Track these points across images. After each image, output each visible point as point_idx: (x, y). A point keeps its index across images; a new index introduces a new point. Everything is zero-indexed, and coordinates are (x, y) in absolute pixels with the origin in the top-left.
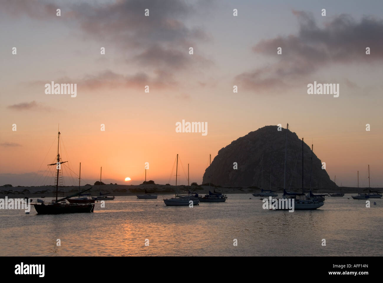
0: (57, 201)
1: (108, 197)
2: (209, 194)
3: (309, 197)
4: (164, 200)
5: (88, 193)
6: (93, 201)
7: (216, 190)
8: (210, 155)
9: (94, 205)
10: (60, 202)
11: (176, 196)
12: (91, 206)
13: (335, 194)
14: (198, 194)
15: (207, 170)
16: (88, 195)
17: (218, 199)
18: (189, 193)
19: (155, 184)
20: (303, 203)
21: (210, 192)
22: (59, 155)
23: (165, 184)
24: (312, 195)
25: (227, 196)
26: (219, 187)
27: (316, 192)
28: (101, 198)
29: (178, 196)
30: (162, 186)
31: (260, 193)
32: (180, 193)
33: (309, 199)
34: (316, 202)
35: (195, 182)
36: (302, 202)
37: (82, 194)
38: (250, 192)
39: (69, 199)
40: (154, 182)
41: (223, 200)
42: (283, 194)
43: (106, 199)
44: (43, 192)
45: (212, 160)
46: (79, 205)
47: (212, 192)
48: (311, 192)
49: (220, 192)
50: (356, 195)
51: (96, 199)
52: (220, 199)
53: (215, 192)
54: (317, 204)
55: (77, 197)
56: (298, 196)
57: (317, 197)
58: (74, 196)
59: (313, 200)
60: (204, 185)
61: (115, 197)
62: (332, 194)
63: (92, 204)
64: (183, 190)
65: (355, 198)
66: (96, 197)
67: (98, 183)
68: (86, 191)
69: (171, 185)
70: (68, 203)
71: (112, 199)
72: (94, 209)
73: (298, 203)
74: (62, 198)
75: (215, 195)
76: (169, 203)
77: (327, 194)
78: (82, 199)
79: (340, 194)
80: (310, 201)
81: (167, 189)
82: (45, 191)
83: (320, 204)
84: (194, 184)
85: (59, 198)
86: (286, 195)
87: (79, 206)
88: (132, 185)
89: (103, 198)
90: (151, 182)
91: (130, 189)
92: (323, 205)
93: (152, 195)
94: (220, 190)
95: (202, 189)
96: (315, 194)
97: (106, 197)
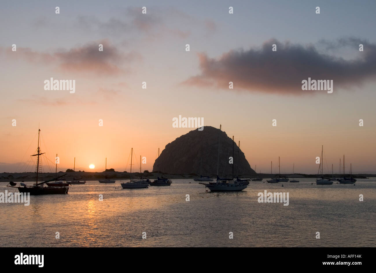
0: (37, 185)
1: (80, 181)
2: (157, 180)
3: (236, 181)
4: (122, 184)
5: (63, 178)
6: (67, 185)
7: (164, 176)
8: (159, 149)
9: (68, 188)
10: (39, 186)
11: (131, 181)
12: (65, 189)
13: (255, 179)
14: (149, 179)
15: (156, 161)
16: (64, 180)
17: (165, 183)
18: (141, 178)
19: (115, 171)
20: (232, 186)
21: (158, 177)
22: (39, 148)
23: (123, 172)
24: (238, 180)
25: (171, 181)
26: (166, 173)
27: (243, 178)
28: (75, 182)
29: (132, 181)
30: (120, 173)
31: (200, 179)
32: (134, 179)
33: (236, 183)
34: (241, 185)
35: (147, 170)
36: (230, 186)
37: (58, 179)
38: (190, 177)
39: (48, 183)
40: (114, 170)
41: (169, 184)
42: (217, 179)
43: (78, 183)
44: (23, 178)
45: (161, 152)
46: (55, 187)
47: (160, 177)
48: (237, 178)
49: (166, 178)
50: (270, 179)
51: (70, 183)
52: (167, 183)
53: (162, 178)
54: (242, 187)
55: (54, 182)
56: (228, 181)
57: (244, 181)
58: (52, 181)
59: (239, 184)
60: (154, 172)
61: (86, 181)
62: (253, 179)
63: (66, 187)
64: (137, 176)
65: (269, 182)
66: (70, 182)
67: (69, 171)
68: (61, 177)
69: (128, 172)
70: (47, 186)
71: (84, 183)
72: (68, 192)
73: (228, 186)
74: (41, 182)
75: (162, 180)
76: (125, 186)
77: (249, 179)
78: (58, 183)
79: (259, 179)
80: (236, 184)
81: (124, 175)
82: (26, 177)
83: (244, 186)
84: (146, 172)
85: (39, 183)
86: (219, 180)
87: (55, 189)
88: (96, 172)
89: (76, 182)
90: (112, 170)
91: (94, 176)
92: (246, 187)
93: (111, 180)
94: (166, 176)
95: (153, 175)
96: (242, 179)
97: (79, 182)
